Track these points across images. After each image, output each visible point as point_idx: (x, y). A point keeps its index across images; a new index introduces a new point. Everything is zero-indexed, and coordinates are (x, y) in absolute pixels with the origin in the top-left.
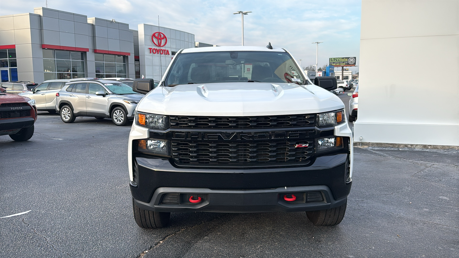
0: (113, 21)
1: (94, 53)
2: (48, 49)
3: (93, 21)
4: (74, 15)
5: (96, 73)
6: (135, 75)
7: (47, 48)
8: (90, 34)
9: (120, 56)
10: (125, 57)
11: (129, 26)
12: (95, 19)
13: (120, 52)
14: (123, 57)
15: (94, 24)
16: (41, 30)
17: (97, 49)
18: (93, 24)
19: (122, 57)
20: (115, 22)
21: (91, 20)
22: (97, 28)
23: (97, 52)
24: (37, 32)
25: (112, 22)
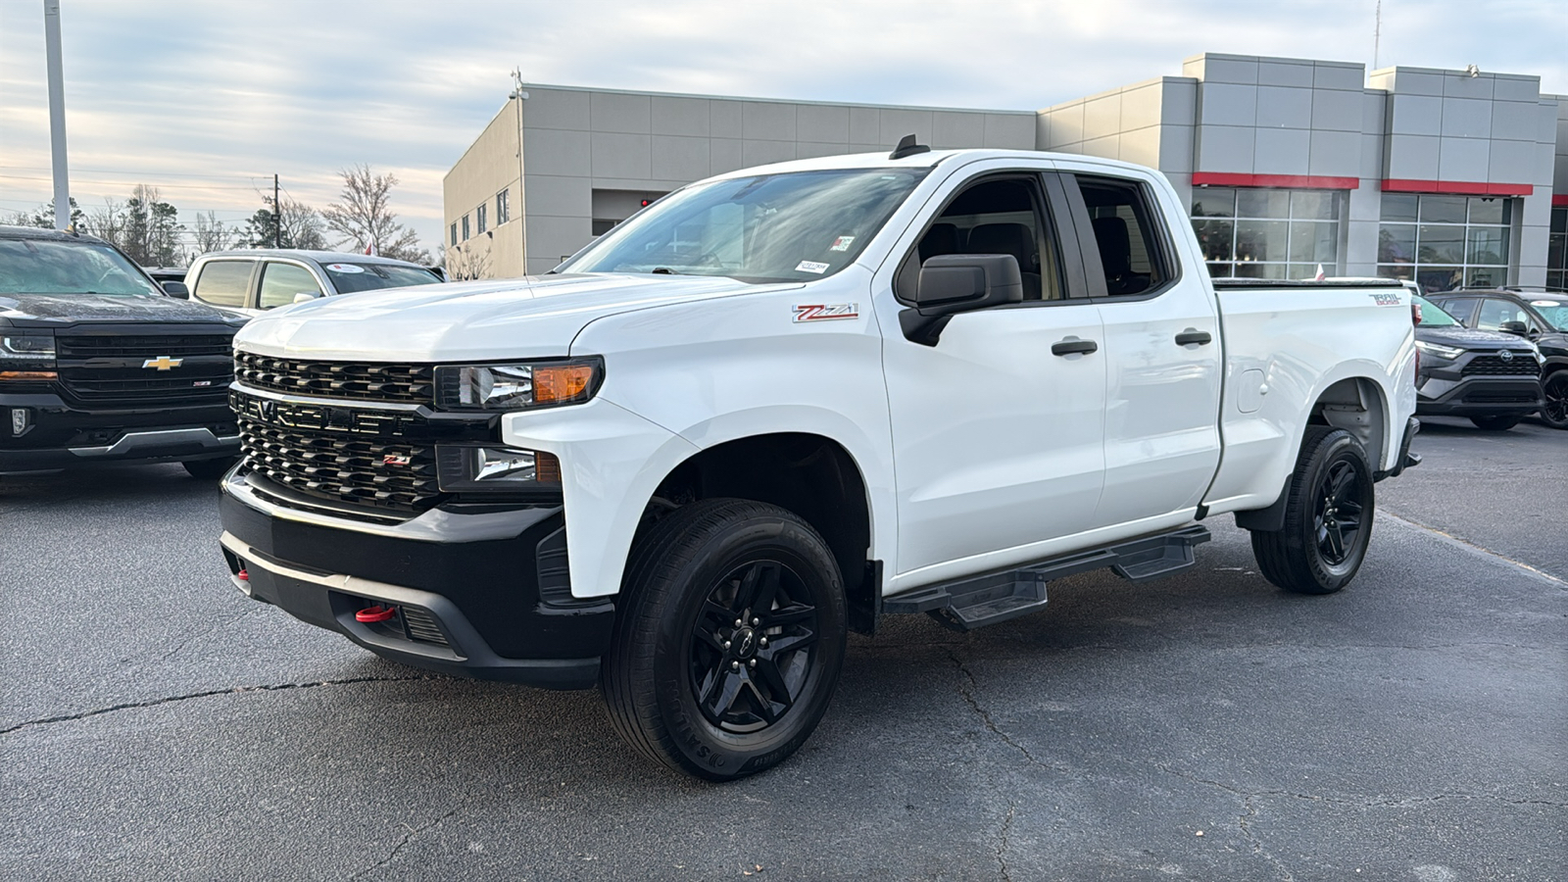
0: (1469, 72)
1: (1380, 193)
2: (1209, 185)
3: (1387, 78)
4: (1314, 65)
5: (1379, 261)
6: (1546, 269)
7: (1206, 185)
8: (1374, 126)
9: (1491, 200)
10: (1510, 200)
11: (1541, 82)
12: (1397, 71)
13: (1488, 185)
14: (1505, 200)
15: (1391, 89)
16: (1195, 126)
17: (1392, 176)
18: (1386, 91)
19: (1499, 202)
20: (1476, 75)
21: (1378, 79)
22: (1398, 103)
23: (1391, 189)
24: (1183, 134)
25: (1466, 75)
